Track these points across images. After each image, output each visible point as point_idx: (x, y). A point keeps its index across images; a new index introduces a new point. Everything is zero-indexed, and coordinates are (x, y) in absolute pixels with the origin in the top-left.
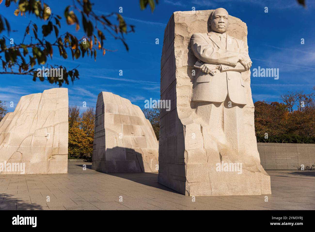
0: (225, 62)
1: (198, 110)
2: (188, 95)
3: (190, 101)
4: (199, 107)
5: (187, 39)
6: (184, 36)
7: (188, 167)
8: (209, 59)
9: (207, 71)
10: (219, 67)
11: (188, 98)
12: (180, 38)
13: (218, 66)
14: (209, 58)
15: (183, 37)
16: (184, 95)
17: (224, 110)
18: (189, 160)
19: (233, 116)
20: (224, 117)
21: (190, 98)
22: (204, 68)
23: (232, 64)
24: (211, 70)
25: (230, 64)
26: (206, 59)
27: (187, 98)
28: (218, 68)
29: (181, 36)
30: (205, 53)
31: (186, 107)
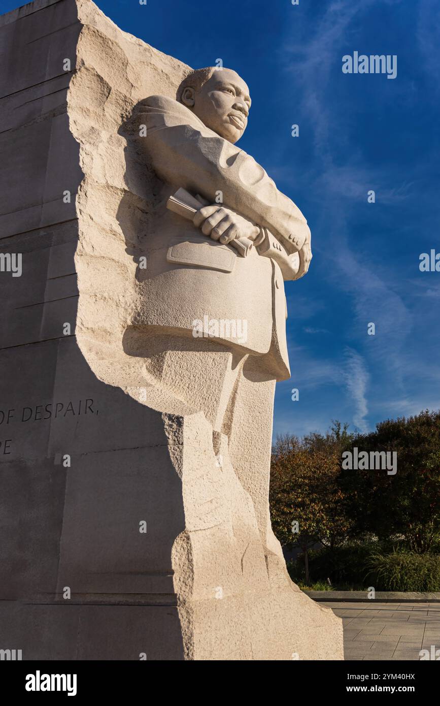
0: (282, 226)
1: (165, 367)
2: (121, 298)
3: (126, 322)
4: (172, 357)
5: (121, 102)
6: (111, 85)
7: (194, 617)
8: (247, 194)
9: (227, 233)
10: (259, 236)
11: (122, 310)
12: (95, 85)
13: (257, 232)
14: (249, 191)
15: (110, 89)
16: (106, 295)
17: (240, 384)
18: (195, 577)
19: (261, 410)
20: (235, 409)
21: (130, 310)
22: (219, 217)
23: (293, 241)
24: (241, 234)
25: (290, 238)
26: (237, 190)
27: (114, 306)
28: (254, 237)
29: (101, 79)
30: (239, 167)
31: (108, 344)
